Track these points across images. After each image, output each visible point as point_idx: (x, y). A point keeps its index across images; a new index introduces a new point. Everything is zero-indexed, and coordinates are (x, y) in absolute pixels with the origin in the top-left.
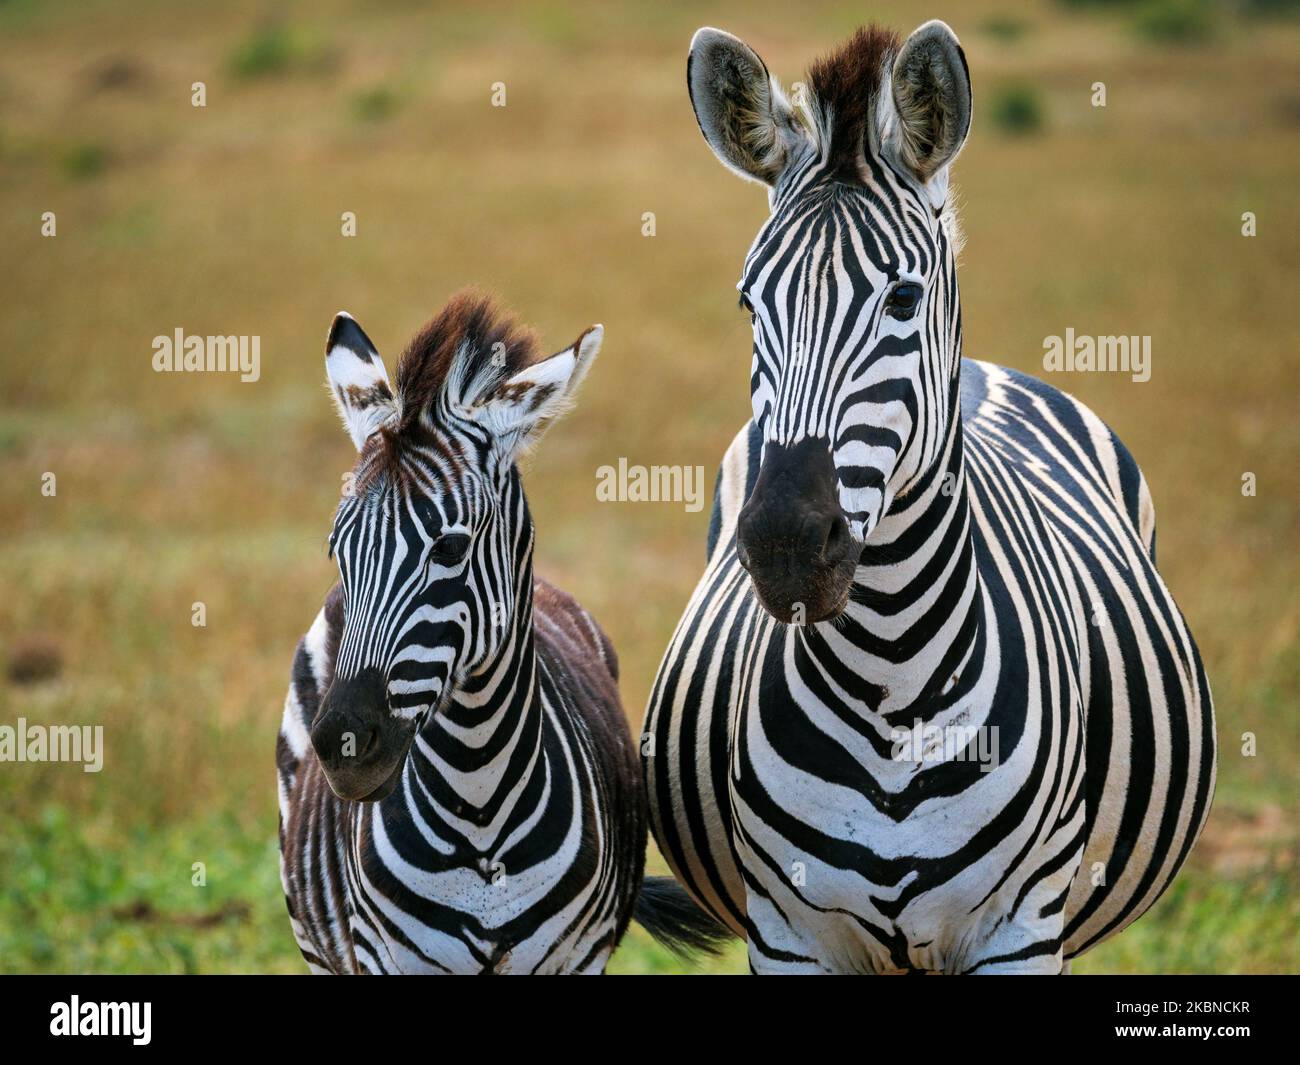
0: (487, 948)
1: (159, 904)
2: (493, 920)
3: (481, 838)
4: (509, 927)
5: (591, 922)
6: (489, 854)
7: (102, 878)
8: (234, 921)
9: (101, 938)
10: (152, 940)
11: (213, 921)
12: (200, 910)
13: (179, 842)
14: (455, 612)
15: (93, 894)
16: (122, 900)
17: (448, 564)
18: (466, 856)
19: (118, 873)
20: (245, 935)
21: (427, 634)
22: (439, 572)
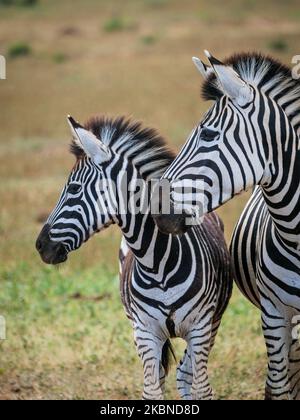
0: (167, 311)
1: (83, 293)
2: (168, 303)
3: (158, 278)
4: (174, 304)
5: (205, 303)
6: (163, 282)
7: (66, 285)
8: (106, 298)
9: (65, 304)
10: (81, 304)
11: (99, 299)
12: (96, 295)
13: (89, 273)
14: (76, 208)
15: (63, 291)
16: (71, 292)
17: (74, 193)
18: (155, 284)
19: (71, 284)
20: (109, 302)
21: (66, 215)
22: (70, 196)
